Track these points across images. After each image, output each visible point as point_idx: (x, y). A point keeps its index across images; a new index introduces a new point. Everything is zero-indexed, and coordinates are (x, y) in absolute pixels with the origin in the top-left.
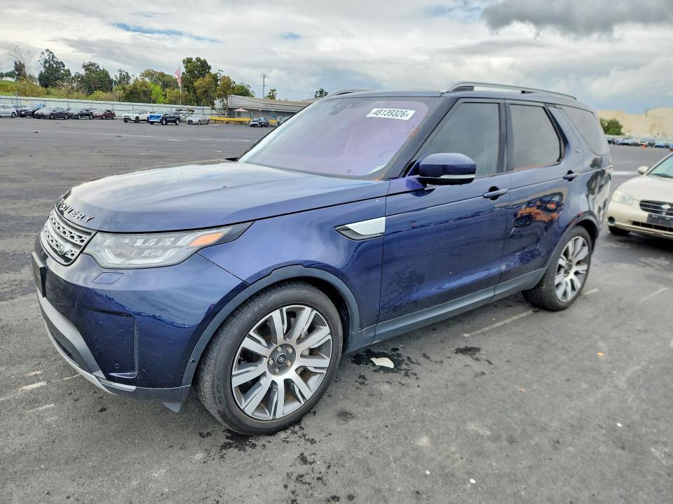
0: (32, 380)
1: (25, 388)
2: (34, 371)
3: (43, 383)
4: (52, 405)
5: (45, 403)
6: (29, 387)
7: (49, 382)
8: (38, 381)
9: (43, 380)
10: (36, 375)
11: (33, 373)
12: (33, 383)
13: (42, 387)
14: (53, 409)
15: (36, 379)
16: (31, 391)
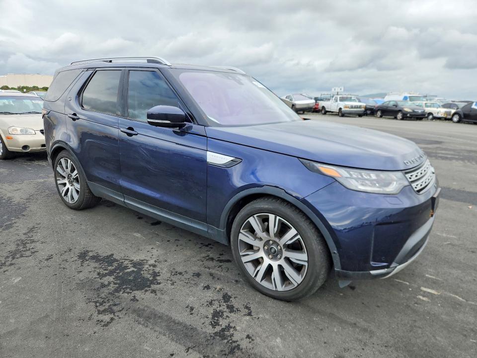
0: (428, 294)
1: (436, 293)
2: (423, 300)
3: (423, 289)
4: (427, 275)
5: (429, 278)
6: (433, 292)
7: (419, 288)
8: (425, 292)
9: (421, 290)
10: (424, 296)
11: (424, 299)
12: (429, 293)
13: (425, 287)
14: (427, 274)
15: (425, 294)
16: (433, 288)
